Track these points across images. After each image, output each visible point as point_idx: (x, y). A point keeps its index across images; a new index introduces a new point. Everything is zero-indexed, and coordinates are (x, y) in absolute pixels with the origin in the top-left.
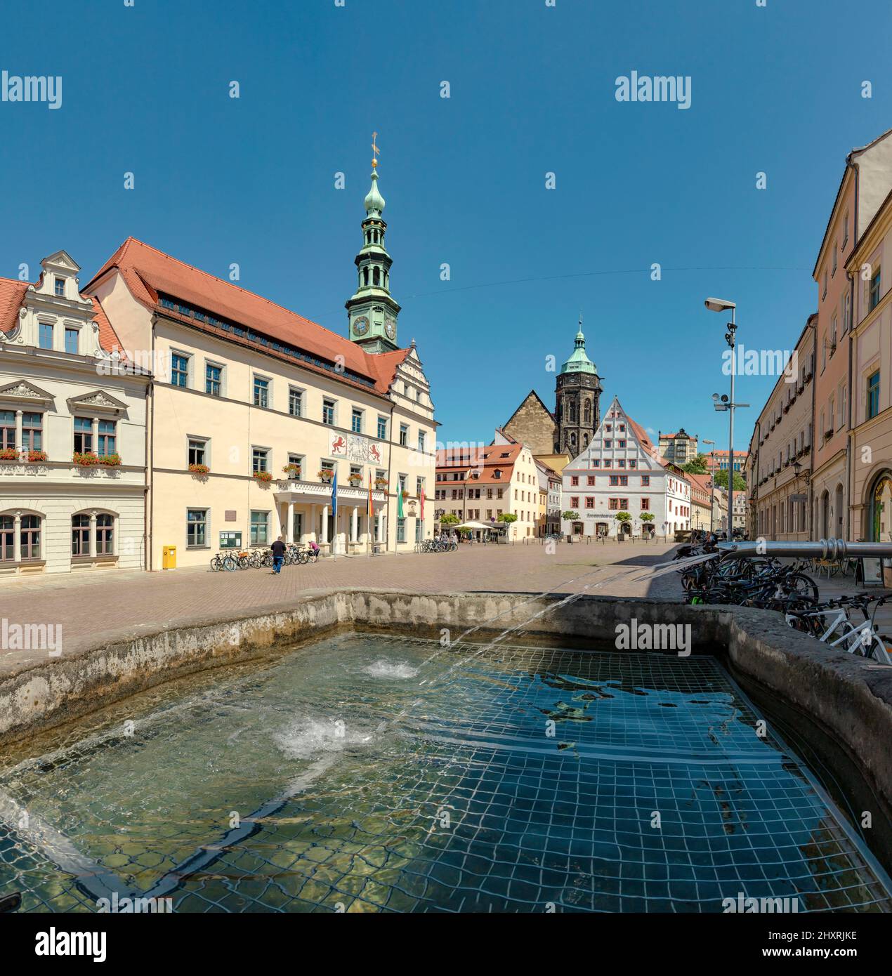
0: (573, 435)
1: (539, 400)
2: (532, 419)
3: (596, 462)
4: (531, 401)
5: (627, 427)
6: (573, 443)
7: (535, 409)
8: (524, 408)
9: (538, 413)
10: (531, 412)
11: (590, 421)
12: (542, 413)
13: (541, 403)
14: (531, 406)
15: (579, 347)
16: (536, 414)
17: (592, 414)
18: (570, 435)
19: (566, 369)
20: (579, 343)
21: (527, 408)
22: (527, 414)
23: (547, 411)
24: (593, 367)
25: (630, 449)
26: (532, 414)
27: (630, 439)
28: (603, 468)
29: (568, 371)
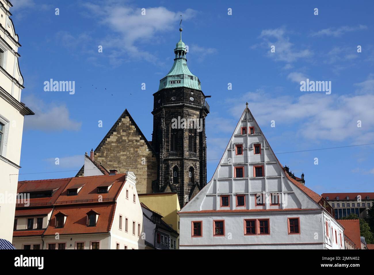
0: (175, 168)
1: (133, 123)
2: (124, 149)
3: (225, 200)
4: (124, 124)
5: (263, 147)
6: (176, 181)
7: (128, 135)
8: (115, 133)
9: (132, 141)
10: (123, 138)
11: (195, 151)
12: (137, 141)
13: (136, 127)
14: (124, 131)
15: (180, 58)
16: (130, 141)
17: (198, 141)
18: (171, 169)
19: (165, 85)
20: (180, 54)
21: (119, 133)
22: (118, 141)
23: (143, 138)
24: (197, 82)
25: (270, 178)
26: (125, 141)
27: (268, 164)
28: (234, 208)
29: (168, 86)
